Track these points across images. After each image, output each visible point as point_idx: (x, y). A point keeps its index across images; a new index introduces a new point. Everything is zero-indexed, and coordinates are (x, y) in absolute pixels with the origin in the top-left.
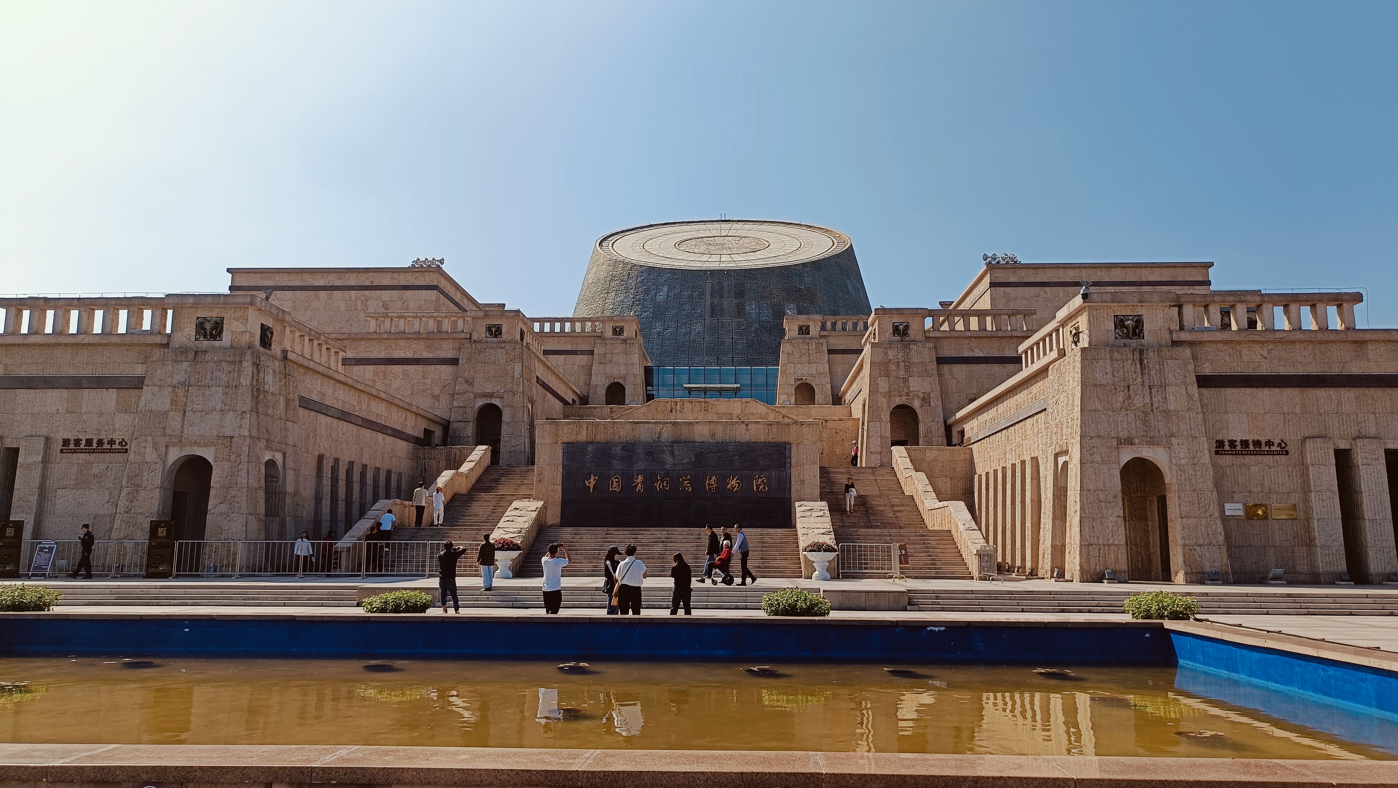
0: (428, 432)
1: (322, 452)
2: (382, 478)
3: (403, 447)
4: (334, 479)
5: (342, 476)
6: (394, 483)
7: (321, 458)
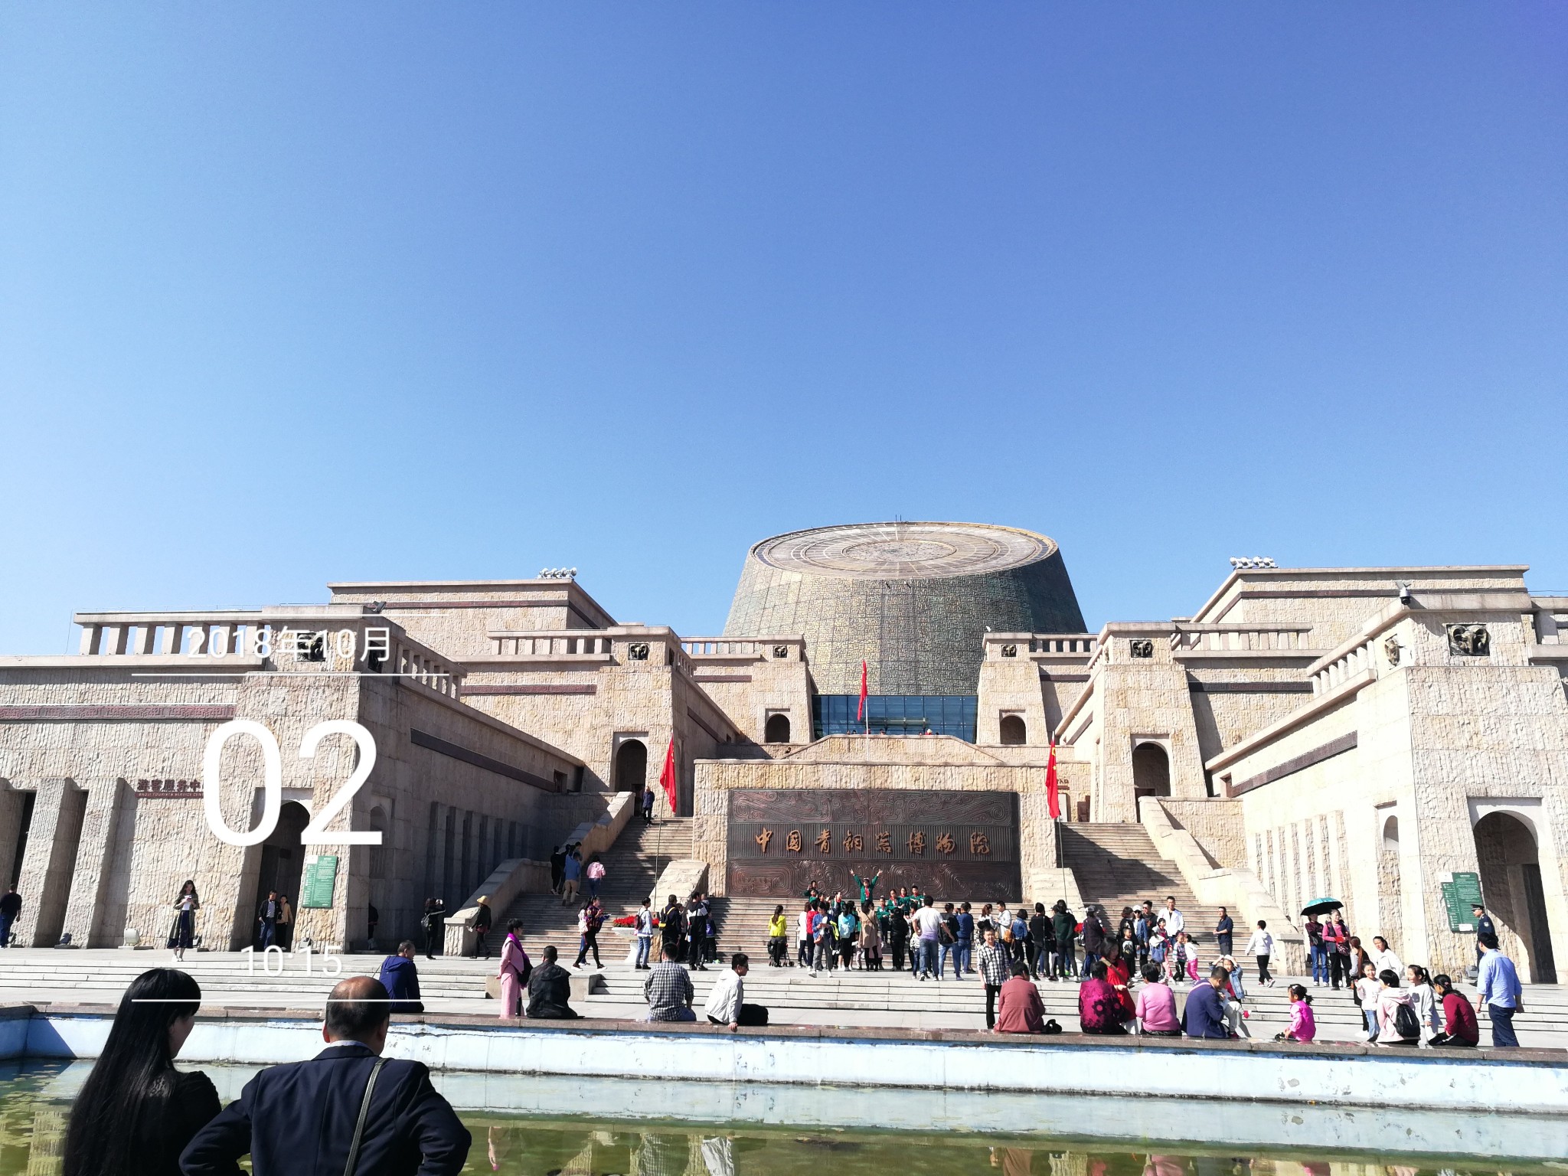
0: (559, 775)
1: (436, 799)
2: (505, 832)
3: (528, 794)
4: (450, 832)
5: (459, 827)
6: (518, 839)
7: (434, 806)
